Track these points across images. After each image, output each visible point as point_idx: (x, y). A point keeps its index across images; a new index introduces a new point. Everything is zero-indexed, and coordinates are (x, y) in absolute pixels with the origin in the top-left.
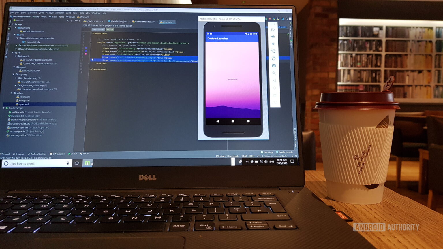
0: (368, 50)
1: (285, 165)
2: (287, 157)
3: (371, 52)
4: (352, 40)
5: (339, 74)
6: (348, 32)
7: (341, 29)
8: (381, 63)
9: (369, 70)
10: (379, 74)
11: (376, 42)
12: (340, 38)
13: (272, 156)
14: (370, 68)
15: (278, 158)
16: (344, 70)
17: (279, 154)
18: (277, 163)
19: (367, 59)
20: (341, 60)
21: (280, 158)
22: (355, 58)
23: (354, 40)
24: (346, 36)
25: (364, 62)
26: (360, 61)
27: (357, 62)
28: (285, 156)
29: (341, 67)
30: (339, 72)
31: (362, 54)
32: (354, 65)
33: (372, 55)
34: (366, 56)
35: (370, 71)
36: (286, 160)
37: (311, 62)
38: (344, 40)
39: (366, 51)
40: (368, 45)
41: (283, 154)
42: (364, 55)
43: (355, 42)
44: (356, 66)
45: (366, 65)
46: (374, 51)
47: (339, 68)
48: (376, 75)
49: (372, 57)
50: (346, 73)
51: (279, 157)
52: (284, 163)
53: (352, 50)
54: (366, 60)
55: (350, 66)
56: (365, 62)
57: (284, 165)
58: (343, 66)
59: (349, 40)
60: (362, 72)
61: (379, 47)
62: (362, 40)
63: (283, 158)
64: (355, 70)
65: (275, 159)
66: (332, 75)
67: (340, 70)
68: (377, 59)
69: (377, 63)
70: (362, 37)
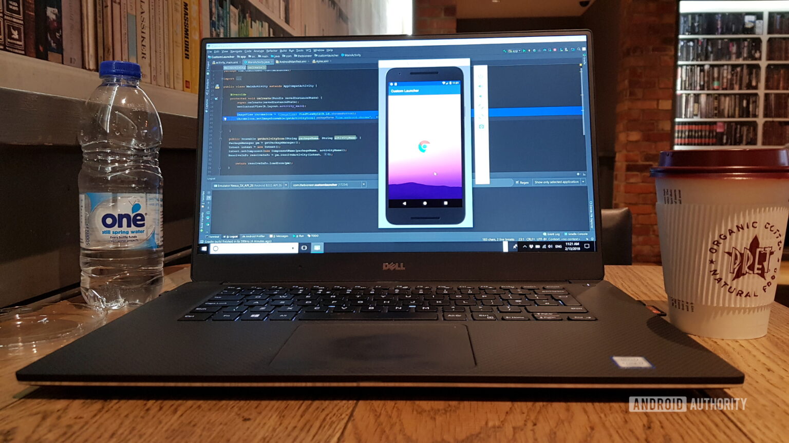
0: (734, 57)
1: (577, 251)
2: (579, 240)
3: (740, 61)
4: (704, 39)
5: (678, 103)
6: (696, 24)
7: (682, 20)
8: (758, 81)
9: (735, 95)
10: (755, 102)
11: (749, 43)
12: (681, 37)
13: (558, 240)
14: (737, 91)
15: (567, 242)
16: (688, 95)
17: (568, 237)
18: (566, 249)
19: (732, 75)
20: (681, 77)
21: (569, 242)
22: (708, 72)
23: (708, 40)
24: (693, 33)
25: (725, 80)
26: (718, 79)
27: (713, 79)
28: (577, 240)
29: (681, 89)
30: (678, 99)
31: (723, 65)
32: (706, 85)
33: (741, 66)
34: (730, 68)
35: (737, 96)
36: (578, 244)
37: (626, 82)
38: (689, 40)
39: (730, 59)
40: (734, 49)
41: (574, 237)
42: (725, 67)
43: (710, 43)
44: (711, 87)
45: (729, 86)
46: (745, 59)
47: (679, 92)
48: (748, 104)
49: (742, 70)
50: (692, 100)
51: (568, 240)
52: (575, 249)
53: (703, 58)
54: (729, 77)
55: (698, 88)
56: (727, 80)
57: (574, 251)
58: (685, 89)
59: (698, 39)
60: (723, 98)
61: (756, 52)
62: (722, 39)
63: (574, 242)
64: (708, 95)
65: (563, 243)
66: (666, 105)
67: (681, 95)
68: (750, 74)
69: (750, 81)
70: (722, 33)
